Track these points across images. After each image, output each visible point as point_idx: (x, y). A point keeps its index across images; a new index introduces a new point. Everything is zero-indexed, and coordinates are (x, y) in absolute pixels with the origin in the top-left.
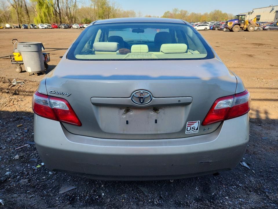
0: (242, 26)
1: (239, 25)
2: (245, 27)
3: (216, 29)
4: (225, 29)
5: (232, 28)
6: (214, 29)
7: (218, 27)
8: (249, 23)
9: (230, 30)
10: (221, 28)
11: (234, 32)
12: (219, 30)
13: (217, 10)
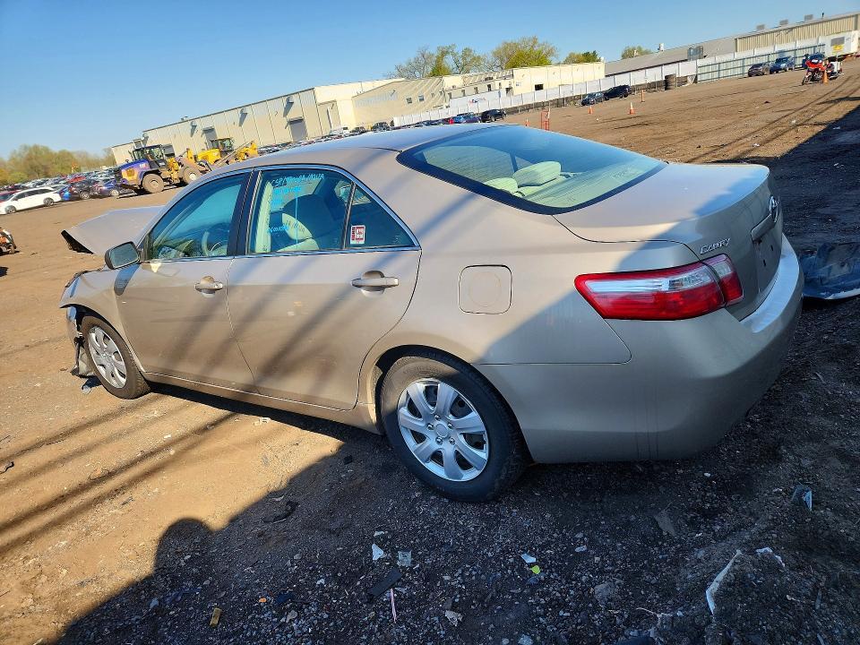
0: (166, 174)
1: (157, 173)
2: (175, 175)
3: (85, 195)
4: (115, 193)
5: (141, 186)
6: (79, 199)
7: (88, 190)
8: (180, 164)
9: (136, 190)
10: (101, 192)
11: (149, 193)
12: (94, 197)
13: (31, 144)
